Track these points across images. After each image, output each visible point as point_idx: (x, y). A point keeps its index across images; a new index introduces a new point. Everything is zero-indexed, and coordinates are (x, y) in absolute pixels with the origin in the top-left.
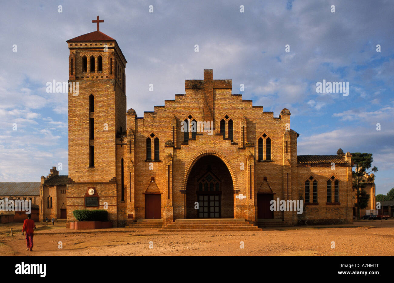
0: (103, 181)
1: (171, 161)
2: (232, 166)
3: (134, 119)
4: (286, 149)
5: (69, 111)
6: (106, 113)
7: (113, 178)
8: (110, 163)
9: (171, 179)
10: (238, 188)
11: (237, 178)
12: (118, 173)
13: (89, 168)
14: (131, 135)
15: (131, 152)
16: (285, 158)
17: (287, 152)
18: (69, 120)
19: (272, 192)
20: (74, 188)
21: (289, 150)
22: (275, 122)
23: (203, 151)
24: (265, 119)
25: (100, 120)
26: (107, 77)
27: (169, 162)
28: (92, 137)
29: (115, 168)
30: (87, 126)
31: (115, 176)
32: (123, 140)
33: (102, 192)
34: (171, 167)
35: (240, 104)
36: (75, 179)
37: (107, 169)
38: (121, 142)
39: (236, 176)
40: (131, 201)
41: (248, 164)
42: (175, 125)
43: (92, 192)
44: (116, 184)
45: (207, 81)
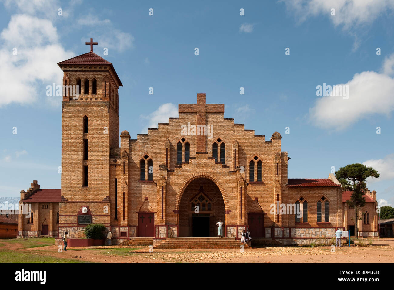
0: (96, 200)
1: (165, 183)
2: (223, 188)
3: (128, 141)
4: (276, 171)
5: (62, 132)
6: (99, 134)
7: (107, 197)
8: (104, 182)
9: (164, 200)
10: (229, 209)
11: (228, 199)
12: (111, 192)
13: (83, 187)
14: (125, 156)
15: (124, 173)
16: (275, 179)
17: (277, 174)
18: (62, 140)
19: (263, 212)
20: (67, 206)
21: (280, 172)
22: (266, 145)
23: (195, 174)
24: (256, 142)
25: (93, 141)
26: (101, 99)
27: (163, 183)
28: (86, 157)
29: (108, 188)
30: (80, 146)
31: (108, 195)
32: (117, 161)
33: (95, 210)
34: (164, 188)
35: (232, 128)
36: (68, 197)
37: (101, 188)
38: (115, 163)
39: (227, 197)
40: (124, 220)
41: (239, 187)
42: (169, 148)
43: (85, 210)
44: (109, 203)
45: (200, 105)
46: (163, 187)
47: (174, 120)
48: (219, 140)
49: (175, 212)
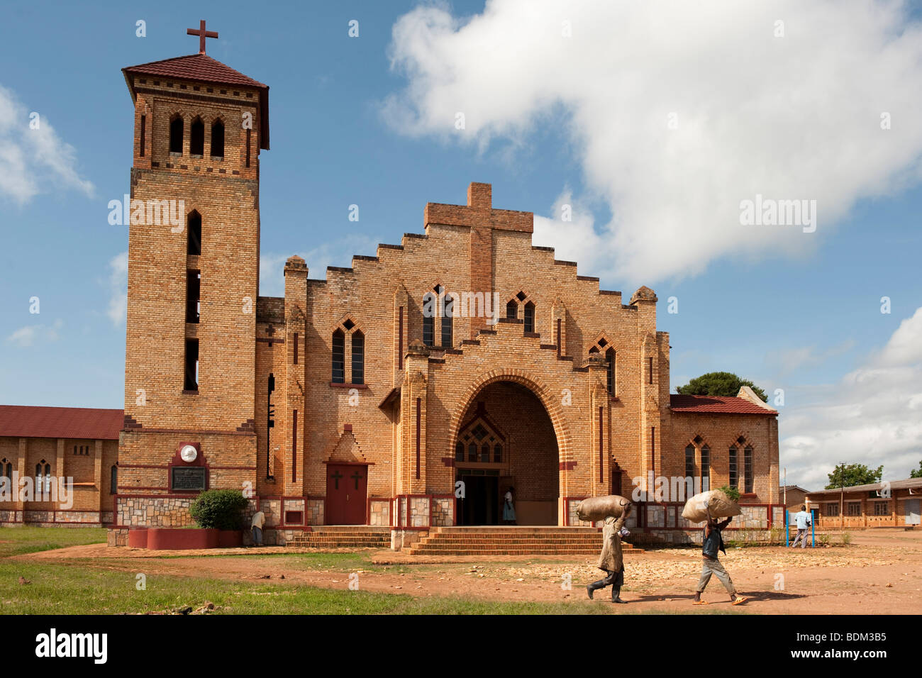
0: (220, 428)
1: (424, 388)
2: (558, 409)
3: (304, 283)
4: (649, 374)
5: (131, 246)
6: (232, 260)
7: (249, 421)
8: (240, 384)
9: (423, 432)
10: (572, 458)
11: (570, 435)
12: (259, 409)
13: (183, 392)
14: (297, 319)
15: (296, 362)
16: (647, 394)
17: (651, 383)
18: (130, 267)
19: (619, 467)
20: (141, 442)
21: (656, 376)
22: (625, 315)
23: (495, 371)
24: (603, 306)
25: (216, 276)
26: (235, 173)
27: (419, 390)
28: (192, 317)
29: (253, 397)
30: (179, 288)
31: (252, 416)
32: (273, 331)
33: (218, 455)
34: (423, 402)
35: (551, 269)
36: (144, 420)
37: (233, 398)
38: (270, 335)
39: (567, 431)
40: (294, 480)
41: (596, 406)
42: (405, 305)
43: (190, 454)
44: (255, 438)
45: (478, 210)
46: (419, 400)
47: (417, 240)
48: (521, 296)
49: (447, 462)
